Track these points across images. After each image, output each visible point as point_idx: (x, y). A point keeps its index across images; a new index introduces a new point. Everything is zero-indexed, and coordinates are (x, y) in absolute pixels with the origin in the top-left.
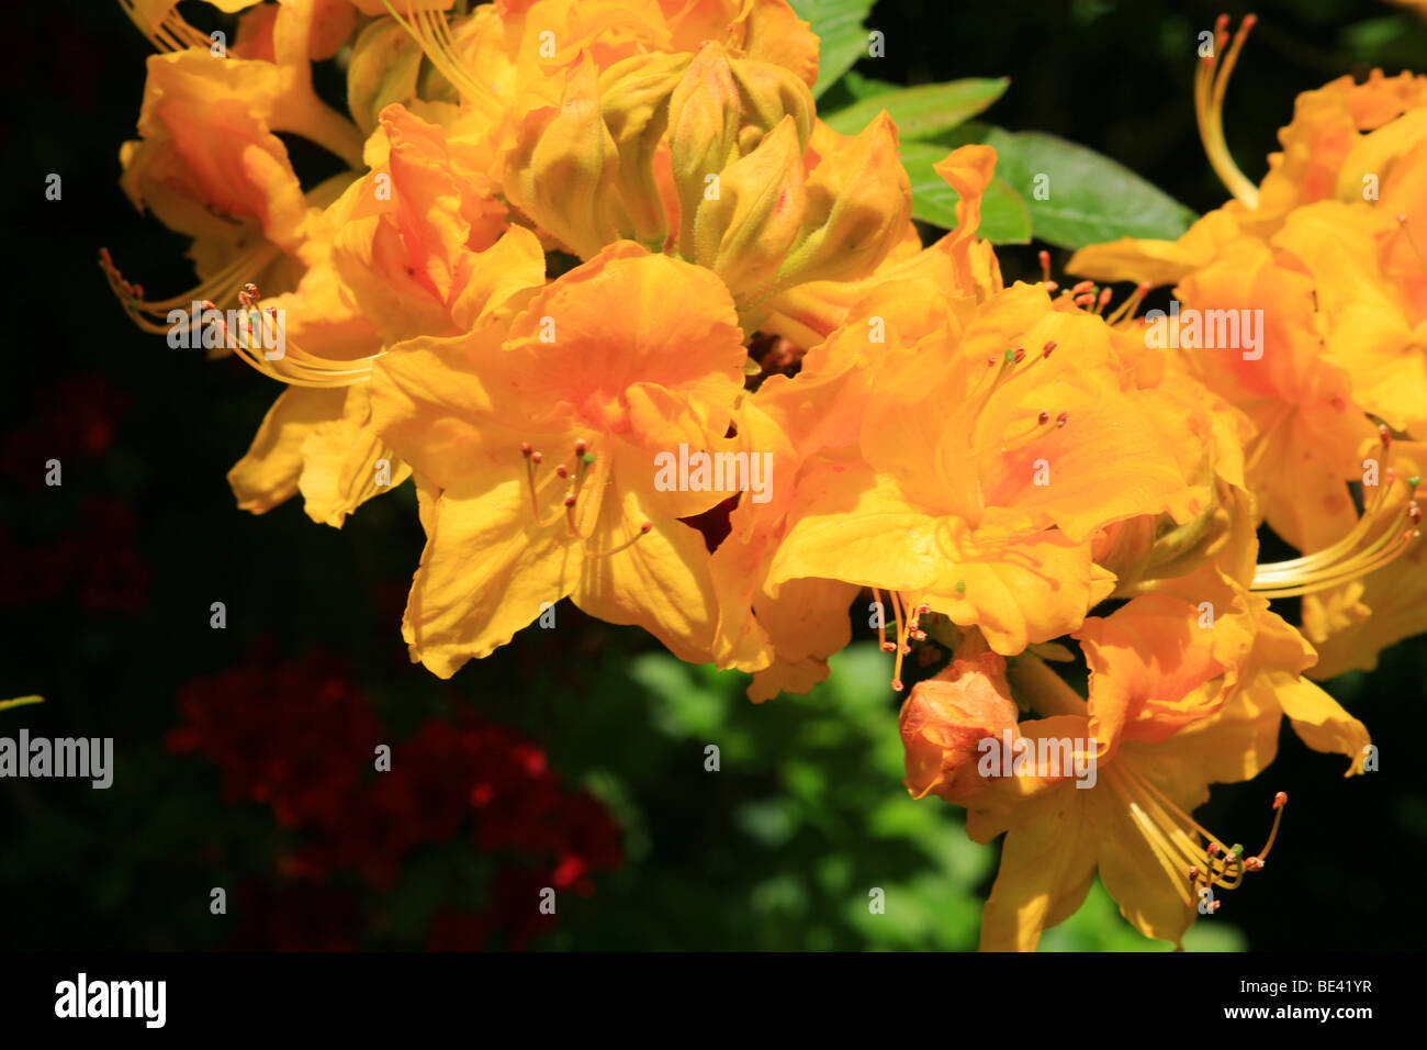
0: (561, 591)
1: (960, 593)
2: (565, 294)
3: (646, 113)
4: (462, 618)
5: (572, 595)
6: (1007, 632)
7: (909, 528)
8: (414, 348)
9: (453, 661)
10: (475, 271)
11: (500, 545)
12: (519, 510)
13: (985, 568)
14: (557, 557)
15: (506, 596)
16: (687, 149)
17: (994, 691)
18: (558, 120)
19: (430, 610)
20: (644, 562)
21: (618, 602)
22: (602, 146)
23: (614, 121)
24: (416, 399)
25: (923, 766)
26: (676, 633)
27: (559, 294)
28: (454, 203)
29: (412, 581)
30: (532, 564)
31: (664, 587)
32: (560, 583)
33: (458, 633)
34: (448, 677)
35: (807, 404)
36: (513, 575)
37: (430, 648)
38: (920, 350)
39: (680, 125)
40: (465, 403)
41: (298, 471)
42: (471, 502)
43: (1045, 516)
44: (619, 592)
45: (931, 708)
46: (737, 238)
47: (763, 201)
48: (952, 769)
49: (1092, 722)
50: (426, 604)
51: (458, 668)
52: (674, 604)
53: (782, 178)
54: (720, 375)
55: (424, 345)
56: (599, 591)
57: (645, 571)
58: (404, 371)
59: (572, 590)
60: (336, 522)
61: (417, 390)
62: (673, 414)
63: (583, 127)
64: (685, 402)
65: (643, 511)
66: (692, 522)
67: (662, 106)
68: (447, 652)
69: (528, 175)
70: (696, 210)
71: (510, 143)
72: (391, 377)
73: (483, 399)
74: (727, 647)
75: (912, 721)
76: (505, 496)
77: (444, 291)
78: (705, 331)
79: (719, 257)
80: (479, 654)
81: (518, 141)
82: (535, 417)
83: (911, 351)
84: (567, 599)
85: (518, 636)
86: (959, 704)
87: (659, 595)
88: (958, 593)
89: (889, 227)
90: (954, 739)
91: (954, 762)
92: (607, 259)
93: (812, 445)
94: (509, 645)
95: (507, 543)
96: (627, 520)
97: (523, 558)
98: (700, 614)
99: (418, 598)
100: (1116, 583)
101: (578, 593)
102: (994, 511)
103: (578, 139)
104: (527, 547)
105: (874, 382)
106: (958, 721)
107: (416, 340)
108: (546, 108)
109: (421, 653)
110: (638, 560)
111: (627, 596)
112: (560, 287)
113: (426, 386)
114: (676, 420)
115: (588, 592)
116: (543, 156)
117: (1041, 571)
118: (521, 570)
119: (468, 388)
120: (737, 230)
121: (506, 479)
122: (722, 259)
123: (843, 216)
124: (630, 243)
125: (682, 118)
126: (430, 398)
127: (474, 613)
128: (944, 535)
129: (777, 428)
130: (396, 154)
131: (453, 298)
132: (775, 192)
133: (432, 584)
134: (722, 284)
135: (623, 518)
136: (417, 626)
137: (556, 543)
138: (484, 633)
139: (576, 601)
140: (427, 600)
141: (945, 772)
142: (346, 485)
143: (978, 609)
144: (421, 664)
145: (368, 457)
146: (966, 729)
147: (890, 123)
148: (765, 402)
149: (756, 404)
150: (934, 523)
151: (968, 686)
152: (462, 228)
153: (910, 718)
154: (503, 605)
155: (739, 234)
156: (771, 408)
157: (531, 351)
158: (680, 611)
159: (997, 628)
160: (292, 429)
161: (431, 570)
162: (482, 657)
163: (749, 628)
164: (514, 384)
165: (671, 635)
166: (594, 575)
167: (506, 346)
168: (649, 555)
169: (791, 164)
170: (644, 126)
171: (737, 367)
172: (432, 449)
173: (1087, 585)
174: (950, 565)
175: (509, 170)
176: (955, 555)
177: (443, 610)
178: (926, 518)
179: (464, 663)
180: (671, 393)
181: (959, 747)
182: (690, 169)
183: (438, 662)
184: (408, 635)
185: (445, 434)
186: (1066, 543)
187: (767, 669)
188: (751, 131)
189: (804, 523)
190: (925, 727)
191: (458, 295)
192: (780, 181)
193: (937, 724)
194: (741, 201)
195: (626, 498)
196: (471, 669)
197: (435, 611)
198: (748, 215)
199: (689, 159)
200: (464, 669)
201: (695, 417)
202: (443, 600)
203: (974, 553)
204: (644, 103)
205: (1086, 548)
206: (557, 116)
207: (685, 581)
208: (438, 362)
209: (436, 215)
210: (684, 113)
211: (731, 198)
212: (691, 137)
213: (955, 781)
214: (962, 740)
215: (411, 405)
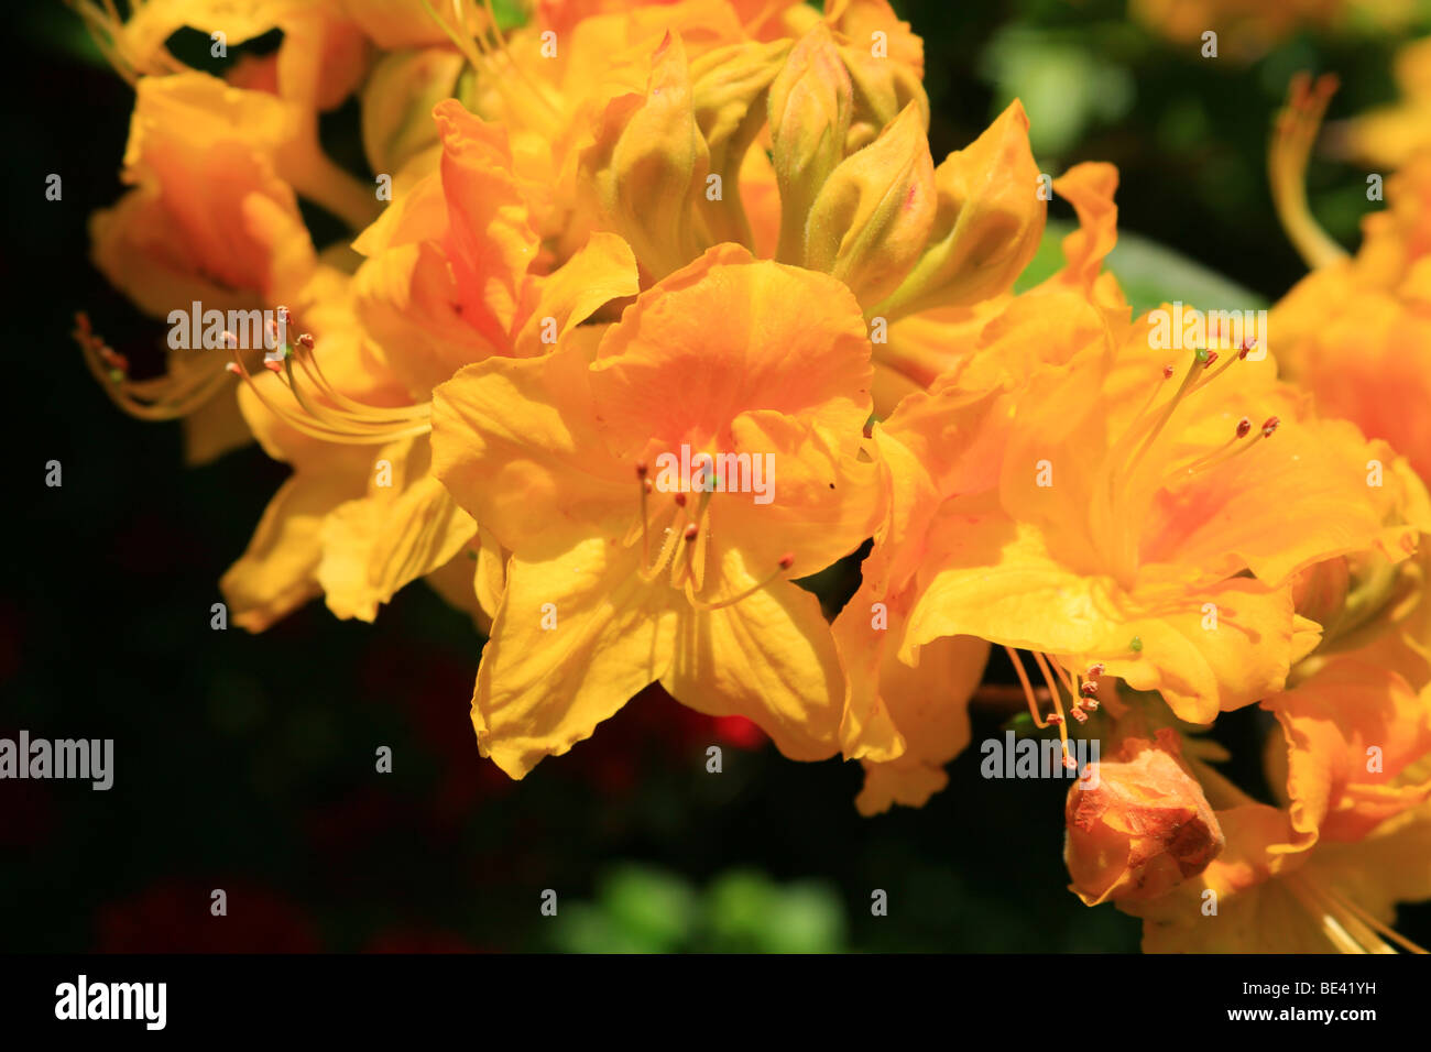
0: (651, 674)
1: (1136, 652)
2: (663, 303)
3: (737, 111)
4: (537, 706)
5: (663, 678)
6: (1197, 696)
7: (1058, 588)
8: (485, 371)
9: (526, 758)
10: (544, 295)
11: (579, 617)
12: (601, 574)
13: (1157, 624)
14: (645, 632)
15: (586, 679)
16: (794, 142)
17: (1179, 770)
18: (643, 110)
19: (500, 694)
20: (748, 629)
21: (718, 686)
22: (693, 145)
23: (705, 119)
24: (486, 435)
25: (1102, 862)
26: (790, 721)
27: (657, 303)
28: (519, 214)
29: (481, 656)
30: (616, 641)
31: (775, 662)
32: (649, 665)
33: (532, 724)
34: (521, 778)
35: (951, 429)
36: (594, 654)
37: (500, 742)
38: (1073, 369)
39: (786, 116)
40: (543, 440)
41: (317, 561)
42: (545, 566)
43: (1233, 558)
44: (720, 673)
45: (1112, 790)
46: (860, 241)
47: (890, 194)
48: (1140, 863)
49: (1294, 808)
50: (495, 686)
51: (531, 768)
52: (787, 683)
53: (910, 171)
54: (844, 400)
55: (496, 368)
56: (695, 672)
57: (750, 644)
58: (472, 400)
59: (664, 673)
60: (367, 614)
61: (487, 423)
62: (792, 445)
63: (674, 116)
64: (808, 428)
65: (749, 571)
66: (807, 584)
67: (759, 103)
68: (519, 747)
69: (608, 178)
70: (808, 212)
71: (586, 141)
72: (454, 407)
73: (563, 437)
74: (856, 728)
75: (1089, 807)
76: (587, 556)
77: (506, 320)
78: (828, 345)
79: (837, 266)
80: (555, 750)
81: (596, 137)
82: (624, 456)
83: (1062, 370)
84: (657, 683)
85: (602, 727)
86: (1142, 784)
87: (769, 673)
88: (1132, 653)
89: (1027, 234)
90: (1144, 826)
91: (1144, 854)
92: (710, 263)
93: (954, 481)
94: (590, 739)
95: (588, 615)
96: (728, 584)
97: (606, 633)
98: (820, 694)
99: (487, 679)
100: (1321, 634)
101: (670, 675)
102: (1151, 569)
103: (668, 131)
104: (609, 620)
105: (1017, 413)
106: (1149, 803)
107: (484, 362)
108: (631, 95)
109: (490, 749)
110: (742, 630)
111: (729, 677)
112: (657, 295)
113: (500, 419)
114: (796, 452)
115: (683, 671)
116: (626, 153)
117: (1235, 620)
118: (603, 648)
119: (545, 422)
120: (858, 233)
121: (585, 536)
122: (843, 265)
123: (973, 222)
124: (736, 246)
125: (790, 105)
126: (502, 432)
127: (550, 700)
128: (1100, 595)
129: (913, 459)
130: (451, 157)
131: (516, 329)
132: (904, 185)
133: (503, 662)
134: (847, 289)
135: (723, 583)
136: (486, 713)
137: (642, 616)
138: (561, 725)
139: (668, 686)
140: (498, 682)
141: (1132, 867)
142: (377, 572)
143: (1160, 670)
144: (490, 758)
145: (404, 535)
146: (1159, 811)
147: (1023, 115)
148: (901, 428)
149: (889, 432)
150: (1085, 583)
151: (1149, 766)
152: (530, 241)
153: (1083, 805)
154: (582, 692)
155: (864, 233)
156: (907, 434)
157: (622, 375)
158: (794, 691)
159: (1185, 690)
160: (299, 525)
161: (502, 644)
162: (559, 753)
163: (877, 709)
164: (599, 419)
165: (782, 721)
166: (689, 653)
167: (593, 367)
168: (758, 625)
169: (920, 154)
170: (737, 125)
171: (863, 391)
172: (501, 501)
173: (1288, 637)
174: (1111, 627)
175: (584, 173)
176: (1116, 615)
177: (516, 694)
178: (1073, 578)
179: (537, 762)
180: (789, 419)
181: (1150, 834)
182: (799, 165)
183: (509, 759)
184: (477, 719)
185: (516, 481)
186: (1263, 590)
187: (899, 758)
188: (864, 128)
189: (943, 578)
190: (1104, 813)
191: (522, 326)
192: (908, 176)
193: (1120, 808)
194: (864, 197)
195: (726, 557)
196: (547, 767)
197: (507, 695)
198: (876, 210)
199: (798, 155)
200: (538, 768)
201: (820, 445)
202: (515, 682)
203: (1135, 610)
204: (738, 98)
205: (1286, 593)
206: (644, 104)
207: (800, 653)
208: (512, 389)
209: (498, 229)
210: (789, 102)
211: (855, 191)
212: (800, 128)
213: (1143, 878)
214: (1154, 825)
215: (479, 442)
